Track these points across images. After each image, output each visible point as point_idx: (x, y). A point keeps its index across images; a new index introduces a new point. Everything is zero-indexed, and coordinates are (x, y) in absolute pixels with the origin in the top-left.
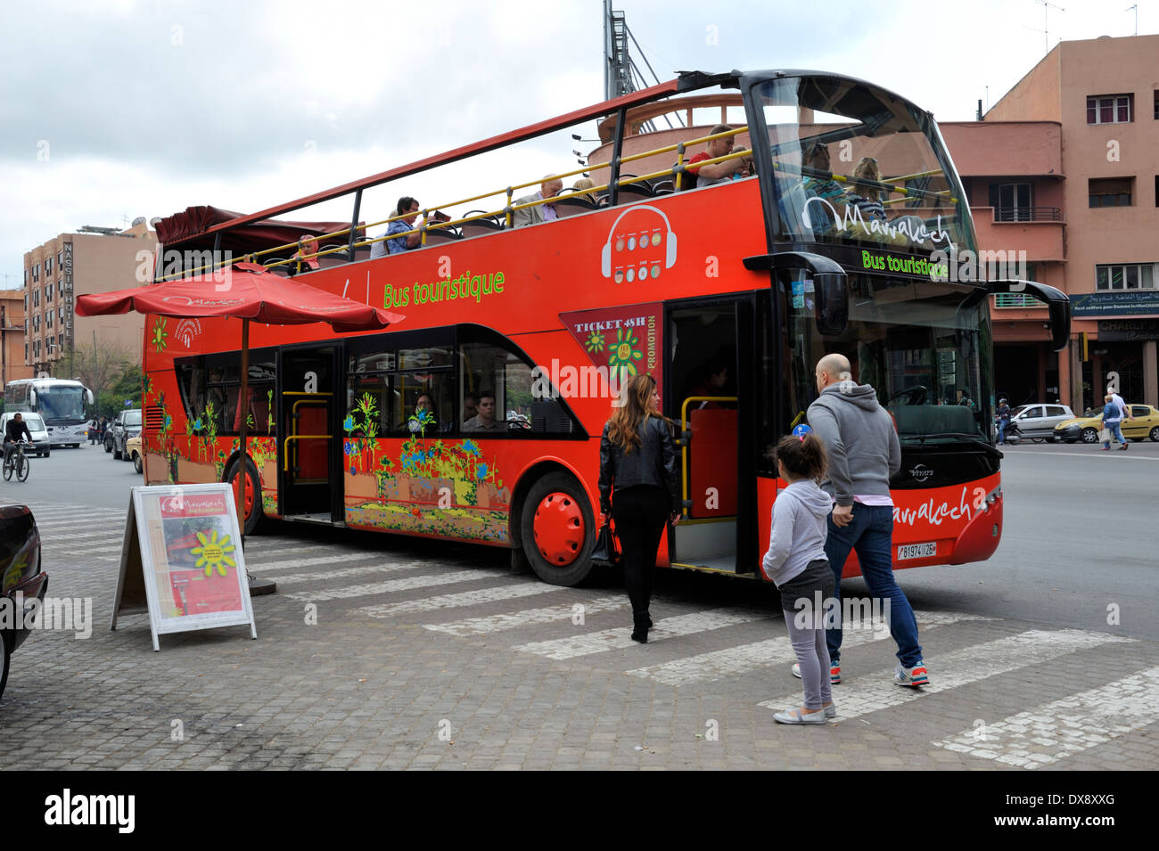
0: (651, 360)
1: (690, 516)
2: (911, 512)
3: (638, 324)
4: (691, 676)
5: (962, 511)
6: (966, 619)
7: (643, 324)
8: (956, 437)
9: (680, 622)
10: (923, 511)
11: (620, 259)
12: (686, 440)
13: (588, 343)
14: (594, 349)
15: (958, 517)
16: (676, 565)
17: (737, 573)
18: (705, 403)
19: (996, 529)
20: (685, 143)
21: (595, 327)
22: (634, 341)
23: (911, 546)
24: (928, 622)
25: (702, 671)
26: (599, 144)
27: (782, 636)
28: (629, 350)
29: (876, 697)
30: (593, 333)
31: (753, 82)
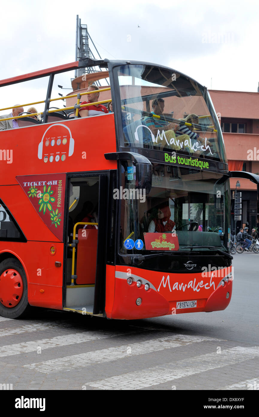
0: (59, 203)
1: (75, 283)
2: (184, 285)
3: (54, 184)
4: (56, 368)
5: (211, 285)
6: (208, 340)
7: (56, 184)
8: (209, 248)
9: (63, 339)
10: (190, 284)
11: (47, 150)
12: (75, 244)
13: (29, 192)
14: (32, 196)
15: (209, 288)
16: (66, 309)
17: (94, 314)
18: (86, 226)
19: (228, 294)
20: (81, 94)
21: (33, 184)
22: (52, 193)
23: (183, 302)
24: (188, 341)
25: (64, 365)
26: (72, 91)
27: (113, 347)
28: (49, 197)
29: (147, 381)
30: (32, 187)
31: (114, 66)
